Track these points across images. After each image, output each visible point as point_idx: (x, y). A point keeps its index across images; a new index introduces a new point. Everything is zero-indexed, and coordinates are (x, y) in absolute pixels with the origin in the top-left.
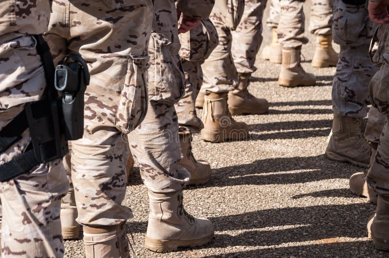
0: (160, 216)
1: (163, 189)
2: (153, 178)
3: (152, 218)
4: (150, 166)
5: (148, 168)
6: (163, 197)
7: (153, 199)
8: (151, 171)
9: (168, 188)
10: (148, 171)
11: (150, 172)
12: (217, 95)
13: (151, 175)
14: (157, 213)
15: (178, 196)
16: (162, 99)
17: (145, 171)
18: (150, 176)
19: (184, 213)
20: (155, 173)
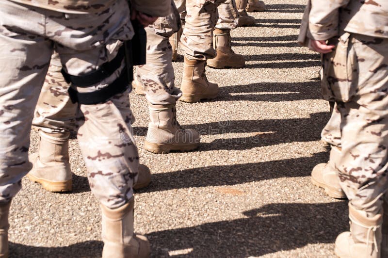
0: (157, 124)
1: (161, 101)
2: (154, 91)
3: (151, 126)
4: (153, 81)
5: (151, 83)
6: (160, 107)
7: (152, 109)
8: (153, 85)
9: (165, 101)
10: (151, 86)
11: (152, 87)
12: (220, 31)
13: (154, 89)
14: (155, 122)
15: (172, 108)
16: (165, 32)
17: (148, 85)
18: (152, 90)
19: (177, 124)
20: (157, 87)
